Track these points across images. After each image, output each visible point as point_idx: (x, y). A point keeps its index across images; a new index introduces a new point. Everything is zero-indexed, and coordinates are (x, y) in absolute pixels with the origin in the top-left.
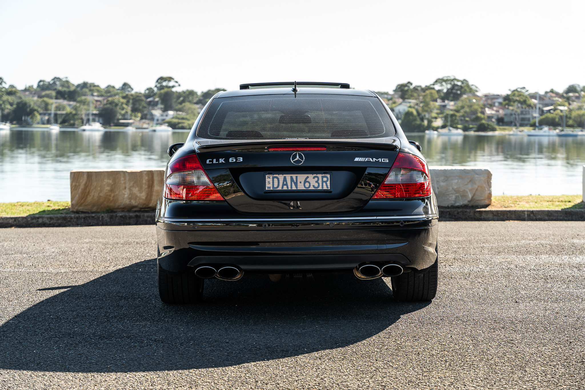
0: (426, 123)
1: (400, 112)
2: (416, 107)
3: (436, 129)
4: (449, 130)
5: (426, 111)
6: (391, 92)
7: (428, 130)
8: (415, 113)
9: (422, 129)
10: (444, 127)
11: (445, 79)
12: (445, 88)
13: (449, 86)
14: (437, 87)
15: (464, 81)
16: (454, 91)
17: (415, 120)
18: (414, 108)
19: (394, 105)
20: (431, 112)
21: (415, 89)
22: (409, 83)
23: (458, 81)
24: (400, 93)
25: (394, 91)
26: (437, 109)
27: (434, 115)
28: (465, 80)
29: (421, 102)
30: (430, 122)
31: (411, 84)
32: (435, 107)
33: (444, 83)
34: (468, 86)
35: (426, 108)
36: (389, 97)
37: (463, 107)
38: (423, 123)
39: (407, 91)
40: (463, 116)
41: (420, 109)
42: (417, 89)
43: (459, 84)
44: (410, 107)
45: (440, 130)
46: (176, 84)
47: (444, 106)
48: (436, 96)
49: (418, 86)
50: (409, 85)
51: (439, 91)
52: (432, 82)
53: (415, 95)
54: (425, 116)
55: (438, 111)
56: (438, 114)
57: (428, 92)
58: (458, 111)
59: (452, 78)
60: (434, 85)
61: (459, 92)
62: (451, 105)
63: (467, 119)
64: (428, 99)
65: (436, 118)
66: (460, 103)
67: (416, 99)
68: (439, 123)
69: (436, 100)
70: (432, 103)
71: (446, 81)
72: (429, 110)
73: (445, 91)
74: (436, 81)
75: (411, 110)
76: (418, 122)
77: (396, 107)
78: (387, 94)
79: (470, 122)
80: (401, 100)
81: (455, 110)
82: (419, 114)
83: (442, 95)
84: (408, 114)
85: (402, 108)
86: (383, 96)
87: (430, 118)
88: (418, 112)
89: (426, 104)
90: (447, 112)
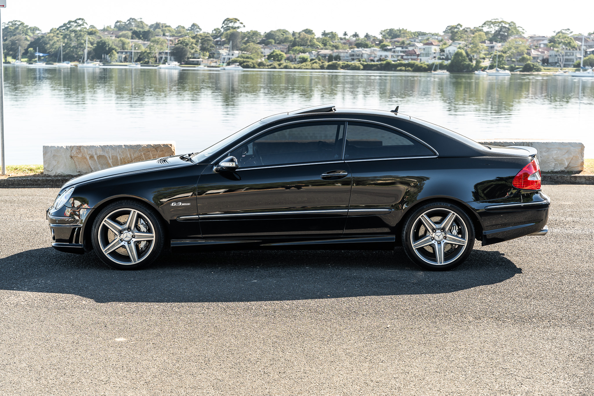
0: (474, 63)
1: (450, 53)
2: (465, 48)
3: (484, 69)
4: (497, 70)
5: (475, 52)
6: (442, 34)
7: (477, 70)
8: (464, 54)
9: (471, 70)
10: (491, 67)
11: (493, 21)
12: (493, 29)
13: (497, 28)
14: (485, 29)
15: (512, 24)
16: (501, 33)
17: (464, 60)
18: (463, 49)
19: (444, 46)
20: (480, 52)
21: (465, 31)
22: (459, 25)
23: (505, 23)
24: (450, 34)
25: (444, 32)
26: (485, 50)
27: (482, 56)
28: (512, 22)
29: (471, 44)
30: (478, 62)
31: (461, 26)
32: (483, 48)
33: (492, 25)
34: (515, 28)
35: (475, 50)
36: (440, 38)
37: (510, 49)
38: (472, 64)
39: (457, 32)
40: (510, 57)
41: (469, 50)
42: (466, 31)
43: (507, 26)
44: (460, 48)
45: (488, 71)
46: (242, 25)
47: (492, 47)
48: (485, 37)
49: (468, 28)
50: (459, 27)
51: (487, 33)
52: (481, 25)
53: (465, 36)
54: (473, 56)
55: (486, 52)
56: (485, 54)
57: (476, 34)
58: (505, 52)
59: (500, 20)
60: (482, 27)
61: (506, 34)
62: (498, 46)
63: (513, 60)
64: (477, 40)
65: (484, 59)
66: (506, 45)
67: (465, 40)
68: (486, 63)
69: (484, 42)
70: (480, 44)
71: (494, 23)
72: (478, 51)
73: (493, 32)
74: (485, 24)
75: (460, 50)
76: (467, 62)
77: (446, 48)
78: (437, 35)
79: (516, 63)
80: (451, 41)
81: (502, 52)
82: (468, 55)
83: (491, 36)
84: (458, 55)
85: (452, 49)
86: (434, 37)
87: (478, 59)
88: (467, 53)
89: (476, 46)
90: (494, 53)
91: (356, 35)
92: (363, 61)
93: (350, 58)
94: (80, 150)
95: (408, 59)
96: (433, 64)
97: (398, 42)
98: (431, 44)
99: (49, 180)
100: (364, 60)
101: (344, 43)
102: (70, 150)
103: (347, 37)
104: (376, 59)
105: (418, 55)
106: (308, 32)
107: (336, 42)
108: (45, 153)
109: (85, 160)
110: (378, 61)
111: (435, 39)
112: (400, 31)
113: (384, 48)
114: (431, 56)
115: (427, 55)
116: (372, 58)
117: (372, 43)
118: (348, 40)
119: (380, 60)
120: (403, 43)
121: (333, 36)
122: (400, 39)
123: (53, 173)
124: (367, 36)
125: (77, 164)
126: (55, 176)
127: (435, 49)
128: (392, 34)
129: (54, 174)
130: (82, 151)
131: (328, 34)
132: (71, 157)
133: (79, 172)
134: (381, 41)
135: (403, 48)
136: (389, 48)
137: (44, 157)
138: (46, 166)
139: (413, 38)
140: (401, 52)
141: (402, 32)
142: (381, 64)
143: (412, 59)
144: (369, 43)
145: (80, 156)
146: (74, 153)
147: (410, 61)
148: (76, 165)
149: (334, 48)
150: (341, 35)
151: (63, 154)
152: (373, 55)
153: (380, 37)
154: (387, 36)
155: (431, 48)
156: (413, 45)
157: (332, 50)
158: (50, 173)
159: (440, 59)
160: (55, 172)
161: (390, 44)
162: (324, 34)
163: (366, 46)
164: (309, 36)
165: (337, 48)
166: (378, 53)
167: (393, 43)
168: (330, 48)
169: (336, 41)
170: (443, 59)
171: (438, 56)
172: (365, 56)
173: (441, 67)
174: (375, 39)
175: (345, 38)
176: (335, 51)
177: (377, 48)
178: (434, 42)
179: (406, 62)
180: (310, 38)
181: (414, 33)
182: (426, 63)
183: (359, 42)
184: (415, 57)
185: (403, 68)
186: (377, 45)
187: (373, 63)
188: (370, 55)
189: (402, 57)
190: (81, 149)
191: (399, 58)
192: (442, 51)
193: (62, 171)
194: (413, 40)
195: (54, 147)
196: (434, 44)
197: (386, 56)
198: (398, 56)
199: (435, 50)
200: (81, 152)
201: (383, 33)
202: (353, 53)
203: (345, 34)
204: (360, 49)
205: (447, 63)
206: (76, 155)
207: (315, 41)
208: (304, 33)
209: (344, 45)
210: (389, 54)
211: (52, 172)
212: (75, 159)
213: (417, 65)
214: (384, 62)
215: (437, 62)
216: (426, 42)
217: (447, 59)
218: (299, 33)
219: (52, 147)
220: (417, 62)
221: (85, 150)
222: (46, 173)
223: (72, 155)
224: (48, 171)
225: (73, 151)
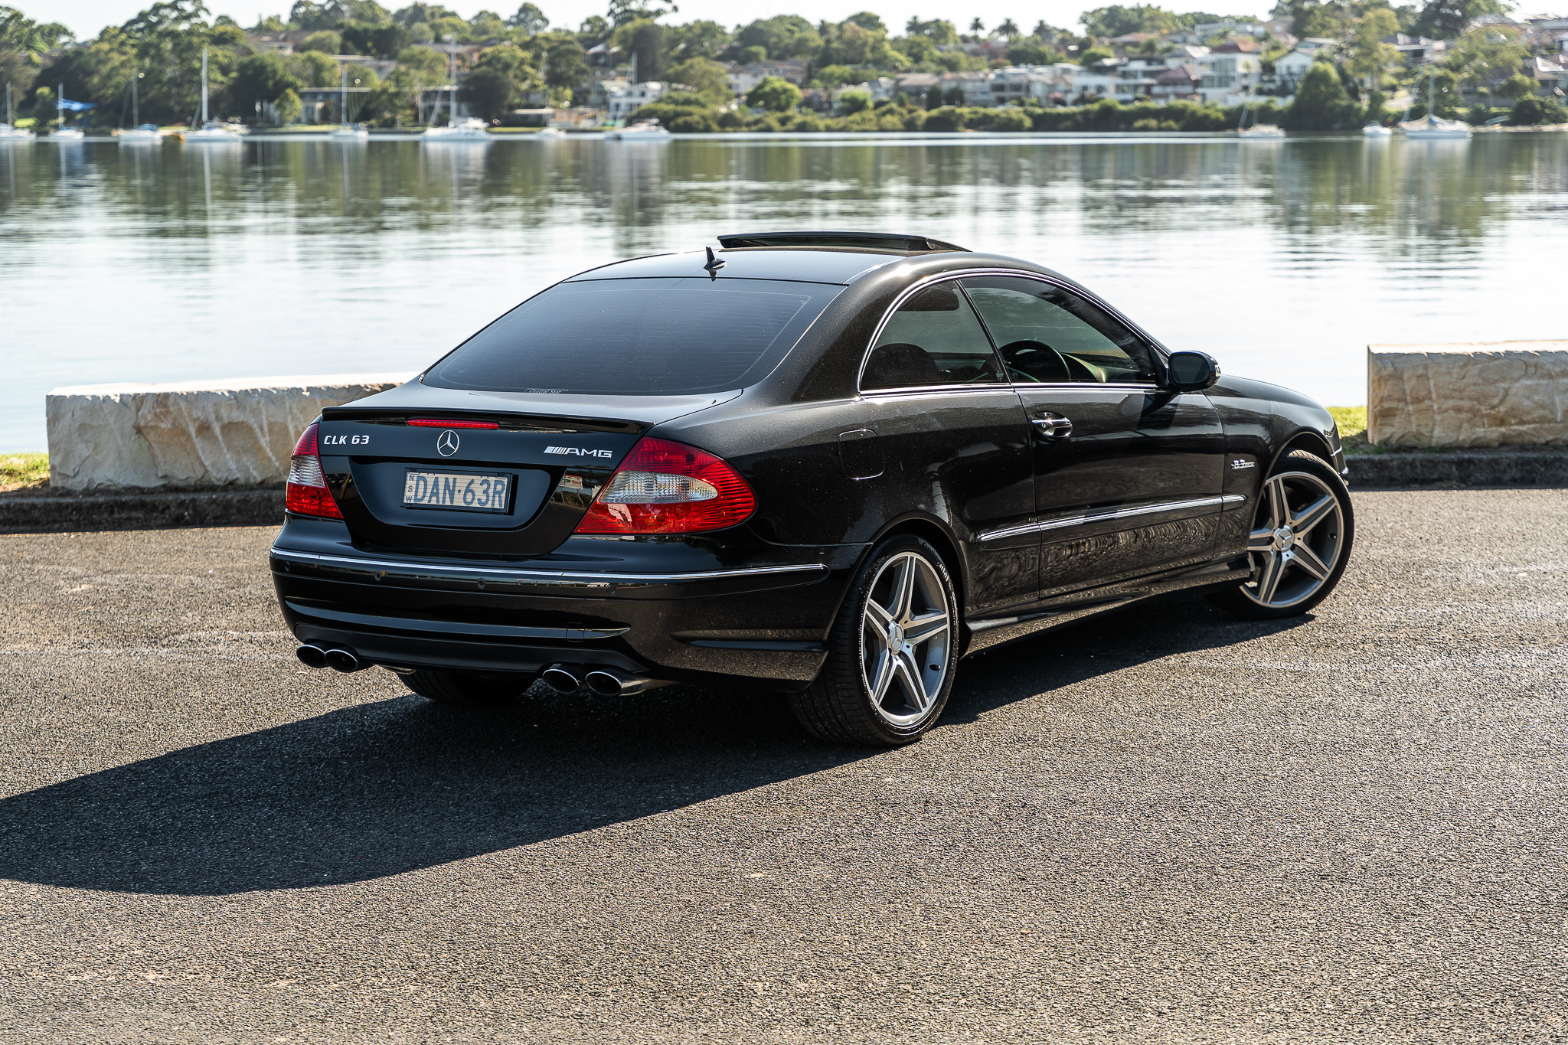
0: (1365, 103)
1: (1291, 74)
2: (1337, 57)
3: (1393, 121)
4: (1431, 122)
5: (1367, 69)
6: (1265, 17)
7: (1371, 124)
8: (1334, 75)
9: (1354, 122)
10: (1416, 114)
12: (1419, 2)
16: (1444, 11)
17: (1336, 95)
18: (1330, 60)
19: (1274, 55)
20: (1381, 71)
24: (1290, 19)
25: (1272, 12)
26: (1397, 63)
27: (1388, 80)
29: (1353, 44)
30: (1377, 100)
32: (1391, 56)
35: (1365, 62)
36: (1260, 30)
37: (1471, 57)
38: (1357, 105)
39: (1311, 12)
40: (1471, 81)
41: (1348, 64)
42: (1339, 8)
44: (1320, 58)
45: (1404, 125)
46: (667, 7)
47: (1418, 54)
48: (1395, 25)
51: (1401, 12)
53: (1334, 23)
54: (1362, 82)
55: (1401, 69)
56: (1398, 76)
57: (1370, 14)
58: (1456, 68)
61: (1458, 13)
62: (1436, 50)
63: (1483, 90)
64: (1372, 34)
65: (1393, 89)
66: (1461, 46)
67: (1336, 35)
68: (1401, 101)
69: (1393, 39)
70: (1382, 46)
72: (1375, 67)
73: (1419, 9)
75: (1321, 66)
76: (1344, 101)
77: (1279, 59)
78: (1251, 21)
79: (1491, 100)
80: (1293, 40)
81: (1448, 66)
82: (1345, 77)
83: (1412, 22)
84: (1315, 78)
85: (1298, 61)
86: (1241, 27)
87: (1376, 89)
88: (1341, 72)
89: (1367, 50)
90: (1425, 70)
91: (1008, 28)
92: (1032, 105)
93: (993, 96)
94: (165, 406)
95: (1165, 96)
96: (1241, 109)
97: (1135, 44)
98: (1235, 49)
99: (67, 506)
100: (1034, 100)
101: (975, 53)
102: (134, 409)
103: (982, 34)
104: (1070, 97)
105: (1197, 84)
106: (868, 21)
107: (949, 50)
108: (53, 421)
109: (183, 439)
110: (1075, 103)
111: (1245, 32)
112: (1139, 11)
113: (1093, 65)
114: (1236, 86)
115: (1224, 81)
116: (1058, 95)
117: (1058, 50)
118: (985, 43)
119: (1082, 100)
120: (1150, 46)
121: (940, 31)
122: (1142, 37)
123: (78, 484)
124: (1042, 29)
125: (157, 452)
126: (87, 492)
127: (1245, 64)
128: (1115, 22)
129: (85, 486)
130: (172, 409)
131: (926, 26)
132: (139, 430)
133: (165, 477)
134: (1084, 44)
135: (1149, 61)
136: (1107, 62)
137: (50, 433)
138: (58, 460)
139: (1179, 32)
140: (1146, 74)
141: (1146, 15)
142: (1085, 113)
143: (1179, 96)
144: (1046, 49)
145: (165, 425)
146: (147, 414)
147: (1173, 101)
148: (154, 457)
149: (944, 68)
150: (963, 28)
151: (112, 420)
152: (1062, 87)
153: (1080, 31)
154: (1102, 28)
155: (1234, 61)
156: (1182, 55)
157: (938, 73)
158: (70, 484)
159: (1260, 92)
160: (86, 480)
161: (1111, 53)
162: (915, 26)
163: (1040, 59)
164: (869, 34)
165: (952, 66)
166: (1080, 79)
167: (1120, 49)
168: (934, 67)
169: (951, 45)
170: (1270, 93)
171: (1254, 84)
172: (1038, 90)
173: (1265, 116)
174: (1066, 38)
175: (976, 38)
176: (948, 75)
177: (1073, 66)
178: (1244, 43)
179: (1161, 104)
180: (871, 40)
181: (1183, 18)
182: (1221, 106)
183: (1019, 46)
184: (1188, 89)
185: (1153, 123)
186: (1072, 55)
187: (1060, 109)
188: (1051, 88)
189: (1148, 88)
190: (170, 402)
191: (1141, 93)
192: (1268, 68)
193: (110, 475)
194: (1178, 38)
195: (82, 397)
196: (1242, 47)
197: (1100, 89)
198: (1136, 87)
199: (1247, 66)
200: (168, 412)
201: (1091, 20)
202: (1000, 81)
203: (977, 25)
204: (1022, 69)
205: (1281, 103)
206: (152, 424)
207: (887, 47)
208: (853, 24)
209: (973, 59)
210: (1109, 81)
211: (78, 479)
212: (152, 437)
213: (1193, 113)
214: (1096, 107)
215: (1255, 101)
216: (1217, 43)
217: (1283, 91)
218: (840, 26)
219: (74, 398)
220: (1195, 104)
221: (183, 405)
222: (59, 483)
223: (142, 424)
224: (65, 476)
225: (143, 411)
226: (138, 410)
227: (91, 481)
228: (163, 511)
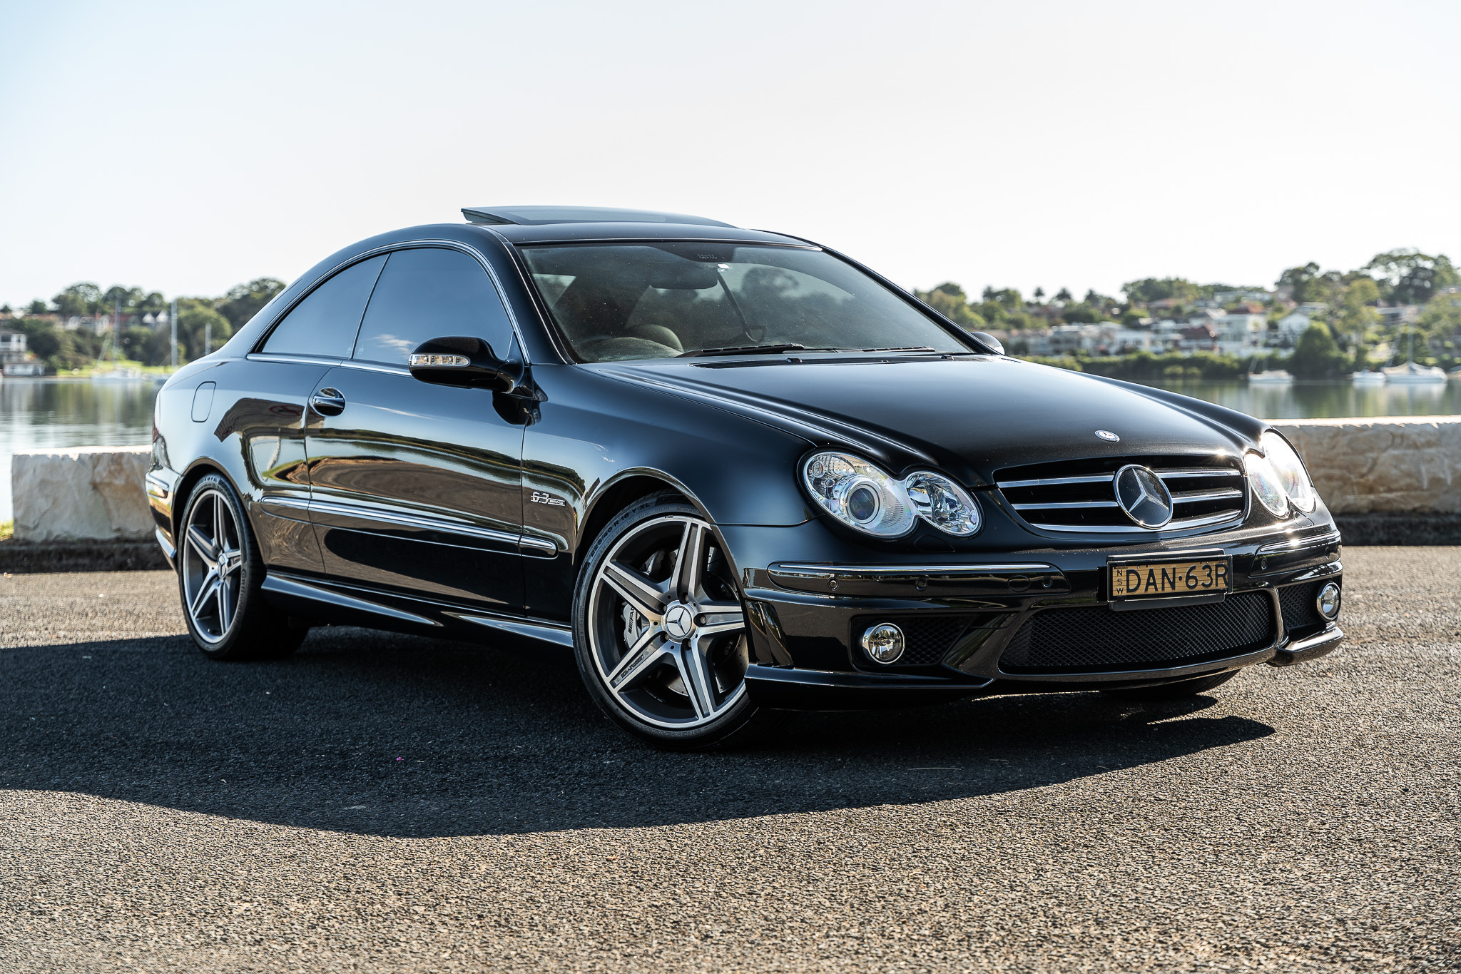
0: (1351, 355)
1: (1292, 332)
2: (1329, 319)
3: (1377, 368)
4: (1412, 370)
5: (1353, 328)
6: (1271, 287)
7: (1358, 370)
8: (1325, 330)
9: (1343, 372)
10: (1396, 362)
11: (1396, 254)
12: (1396, 275)
13: (1405, 271)
14: (1377, 274)
15: (1441, 260)
16: (1417, 282)
17: (1328, 347)
18: (1324, 320)
19: (1278, 316)
20: (1364, 329)
21: (1327, 278)
22: (1311, 265)
23: (1426, 258)
24: (1291, 289)
25: (1277, 284)
26: (1379, 323)
27: (1370, 335)
28: (1441, 256)
29: (1342, 307)
30: (1361, 353)
31: (1317, 268)
32: (1373, 317)
33: (1393, 265)
34: (1449, 269)
35: (1352, 322)
36: (1267, 297)
37: (1436, 318)
38: (1344, 355)
39: (1307, 282)
40: (1438, 337)
41: (1338, 324)
42: (1331, 280)
43: (1429, 265)
44: (1315, 319)
45: (1388, 371)
46: (790, 283)
47: (1395, 317)
48: (1376, 293)
49: (1333, 273)
50: (1312, 270)
51: (1381, 283)
52: (1365, 264)
53: (1327, 291)
54: (1349, 338)
55: (1381, 328)
56: (1379, 333)
57: (1356, 284)
58: (1426, 327)
59: (1412, 252)
60: (1369, 268)
61: (1427, 284)
62: (1410, 313)
63: (1449, 344)
64: (1356, 301)
65: (1375, 343)
66: (1429, 308)
67: (1328, 300)
68: (1382, 352)
69: (1374, 304)
70: (1364, 310)
71: (1397, 259)
72: (1359, 325)
73: (1396, 281)
74: (1375, 261)
75: (1316, 325)
76: (1335, 353)
77: (1282, 319)
78: (1260, 290)
79: (1456, 352)
80: (1293, 305)
81: (1420, 325)
82: (1335, 334)
83: (1390, 291)
84: (1310, 334)
85: (1295, 322)
86: (1251, 295)
87: (1362, 345)
88: (1332, 329)
89: (1353, 313)
90: (1402, 329)
91: (1064, 295)
92: (1083, 355)
93: (1050, 349)
94: (120, 464)
95: (1189, 349)
96: (1251, 359)
97: (1166, 308)
98: (1246, 311)
99: (19, 553)
100: (1083, 351)
101: (1037, 315)
102: (90, 466)
103: (1044, 300)
104: (1113, 349)
105: (1215, 339)
106: (951, 289)
107: (1016, 313)
108: (16, 477)
109: (135, 495)
110: (1118, 353)
111: (1255, 299)
112: (1169, 283)
113: (1131, 323)
114: (1246, 341)
115: (1238, 337)
116: (1103, 347)
117: (1103, 312)
118: (1045, 307)
119: (1123, 351)
120: (1178, 310)
121: (1009, 297)
122: (1172, 303)
123: (38, 536)
124: (1091, 297)
125: (112, 506)
126: (46, 542)
127: (1255, 322)
128: (1150, 291)
129: (44, 537)
130: (125, 466)
131: (998, 293)
132: (95, 486)
133: (118, 530)
134: (1124, 308)
135: (1177, 321)
136: (1144, 321)
137: (14, 488)
138: (20, 512)
139: (1202, 299)
140: (1174, 331)
141: (1175, 285)
142: (1126, 362)
143: (1202, 348)
144: (1094, 311)
145: (119, 482)
146: (102, 472)
147: (1198, 353)
148: (108, 511)
149: (1011, 327)
150: (1027, 296)
151: (70, 477)
152: (1106, 340)
153: (1122, 298)
154: (1139, 295)
155: (1244, 321)
156: (1204, 315)
157: (1008, 331)
158: (30, 535)
159: (1267, 345)
160: (45, 533)
161: (1146, 314)
162: (989, 294)
163: (1089, 319)
164: (952, 300)
165: (1018, 324)
166: (1125, 336)
167: (1153, 312)
168: (1003, 325)
169: (1018, 308)
170: (1275, 346)
171: (1262, 338)
172: (1088, 344)
173: (1272, 364)
174: (1110, 303)
175: (1038, 304)
176: (1015, 332)
177: (1114, 325)
178: (1254, 306)
179: (1186, 355)
180: (953, 305)
181: (1205, 288)
182: (1235, 356)
183: (1073, 310)
184: (1208, 343)
185: (1180, 370)
186: (1115, 317)
187: (1105, 359)
188: (1098, 341)
189: (1176, 343)
190: (124, 460)
191: (1170, 346)
192: (1273, 326)
193: (67, 527)
194: (1201, 303)
195: (44, 456)
196: (1252, 309)
197: (1139, 342)
198: (1165, 342)
199: (1256, 325)
200: (122, 469)
201: (1131, 289)
202: (1058, 337)
203: (1039, 293)
204: (1074, 327)
205: (1284, 354)
206: (107, 480)
207: (966, 311)
208: (940, 293)
209: (1035, 319)
210: (1145, 337)
211: (38, 531)
212: (107, 492)
213: (1213, 363)
214: (1133, 357)
215: (1262, 353)
216: (1233, 306)
217: (1285, 345)
218: (930, 294)
219: (37, 456)
220: (1214, 355)
221: (136, 463)
222: (21, 535)
223: (98, 480)
224: (26, 528)
225: (99, 468)
226: (95, 467)
227: (49, 533)
228: (108, 558)
